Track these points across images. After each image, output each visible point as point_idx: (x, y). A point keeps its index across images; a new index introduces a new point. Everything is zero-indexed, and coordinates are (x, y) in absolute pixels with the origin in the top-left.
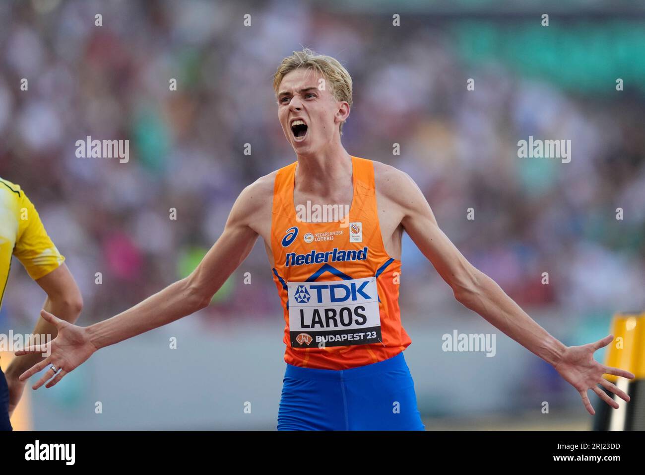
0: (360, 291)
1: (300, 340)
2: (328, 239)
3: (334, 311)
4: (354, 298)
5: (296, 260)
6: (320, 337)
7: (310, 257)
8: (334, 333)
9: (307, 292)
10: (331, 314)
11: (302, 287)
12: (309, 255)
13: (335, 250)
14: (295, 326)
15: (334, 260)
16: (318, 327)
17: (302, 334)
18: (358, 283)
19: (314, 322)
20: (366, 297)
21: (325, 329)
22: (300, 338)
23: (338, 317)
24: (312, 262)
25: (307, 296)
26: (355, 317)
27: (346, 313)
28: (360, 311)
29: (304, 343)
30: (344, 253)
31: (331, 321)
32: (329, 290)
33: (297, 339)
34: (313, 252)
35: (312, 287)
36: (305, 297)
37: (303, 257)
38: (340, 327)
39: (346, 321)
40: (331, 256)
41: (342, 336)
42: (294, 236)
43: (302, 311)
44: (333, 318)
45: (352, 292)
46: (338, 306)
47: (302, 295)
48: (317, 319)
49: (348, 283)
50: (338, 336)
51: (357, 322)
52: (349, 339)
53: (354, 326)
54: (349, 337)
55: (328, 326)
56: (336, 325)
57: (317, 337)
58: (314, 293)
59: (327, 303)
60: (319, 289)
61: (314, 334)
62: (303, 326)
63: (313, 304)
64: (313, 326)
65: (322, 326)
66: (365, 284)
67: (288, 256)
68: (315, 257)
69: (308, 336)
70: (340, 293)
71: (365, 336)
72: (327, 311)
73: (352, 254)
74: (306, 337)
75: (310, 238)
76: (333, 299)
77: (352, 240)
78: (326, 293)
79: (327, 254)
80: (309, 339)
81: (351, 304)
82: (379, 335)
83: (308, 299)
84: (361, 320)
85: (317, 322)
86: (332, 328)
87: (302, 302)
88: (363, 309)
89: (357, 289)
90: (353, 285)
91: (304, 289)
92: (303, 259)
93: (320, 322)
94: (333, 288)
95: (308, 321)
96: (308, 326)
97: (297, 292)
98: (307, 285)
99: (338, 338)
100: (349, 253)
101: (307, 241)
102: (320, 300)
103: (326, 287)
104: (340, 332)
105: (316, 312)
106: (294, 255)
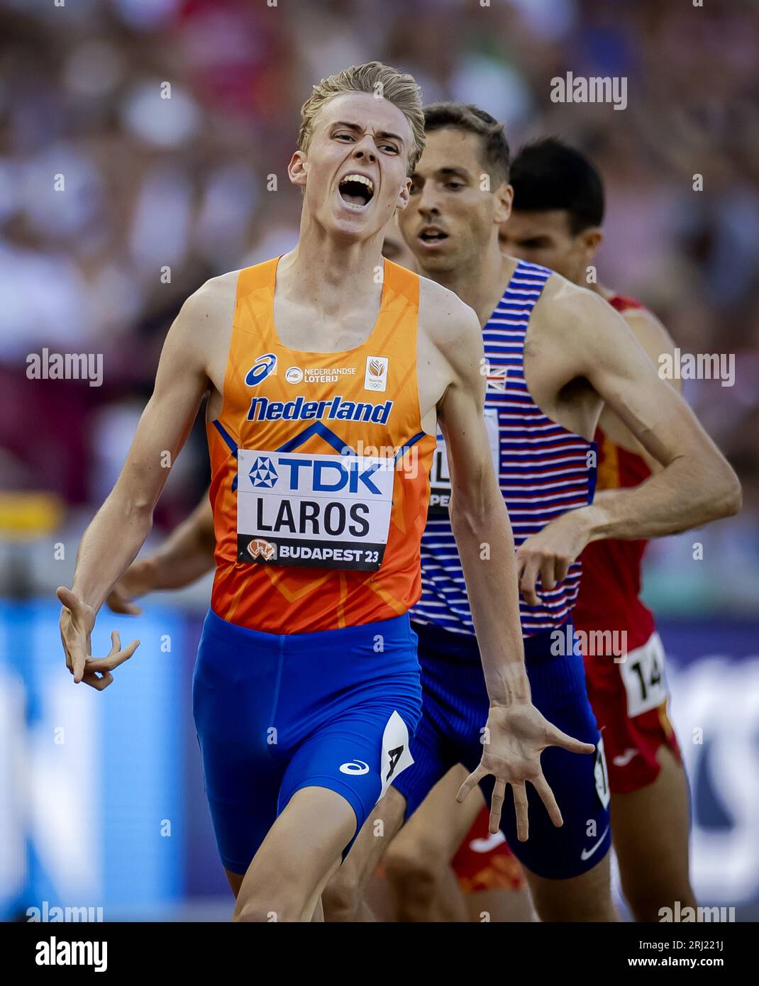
0: (365, 478)
1: (254, 550)
2: (328, 379)
3: (316, 507)
4: (354, 489)
5: (268, 411)
6: (287, 548)
7: (293, 409)
8: (312, 545)
9: (272, 468)
10: (310, 511)
11: (264, 459)
12: (292, 404)
13: (337, 400)
14: (246, 525)
15: (332, 416)
16: (285, 532)
17: (258, 540)
19: (280, 522)
20: (374, 490)
21: (297, 535)
22: (255, 546)
23: (321, 518)
24: (295, 416)
25: (272, 476)
26: (349, 522)
27: (335, 512)
28: (360, 512)
29: (261, 555)
30: (352, 406)
31: (309, 524)
32: (311, 469)
33: (249, 547)
34: (300, 401)
35: (282, 462)
36: (268, 477)
37: (280, 406)
38: (323, 536)
40: (328, 409)
41: (325, 551)
42: (268, 370)
43: (260, 501)
44: (313, 518)
45: (351, 478)
46: (323, 499)
47: (263, 473)
49: (346, 461)
50: (317, 550)
51: (352, 529)
52: (335, 558)
53: (346, 536)
54: (335, 554)
55: (303, 530)
56: (316, 531)
57: (282, 547)
58: (284, 472)
59: (305, 490)
60: (295, 465)
61: (277, 543)
62: (260, 527)
63: (282, 490)
64: (277, 529)
65: (292, 530)
66: (374, 468)
67: (255, 402)
68: (300, 408)
69: (268, 544)
70: (330, 476)
71: (362, 557)
72: (304, 505)
73: (364, 410)
74: (265, 546)
75: (295, 376)
76: (317, 486)
77: (367, 386)
78: (306, 474)
79: (322, 405)
80: (270, 551)
81: (346, 497)
83: (274, 481)
84: (359, 528)
85: (285, 523)
86: (309, 535)
87: (263, 485)
88: (366, 510)
89: (360, 474)
90: (355, 466)
91: (267, 463)
93: (290, 523)
94: (319, 465)
95: (269, 519)
96: (269, 528)
97: (255, 468)
98: (274, 456)
99: (316, 554)
100: (360, 407)
101: (289, 379)
102: (294, 485)
103: (307, 463)
104: (322, 545)
105: (285, 504)
106: (265, 401)
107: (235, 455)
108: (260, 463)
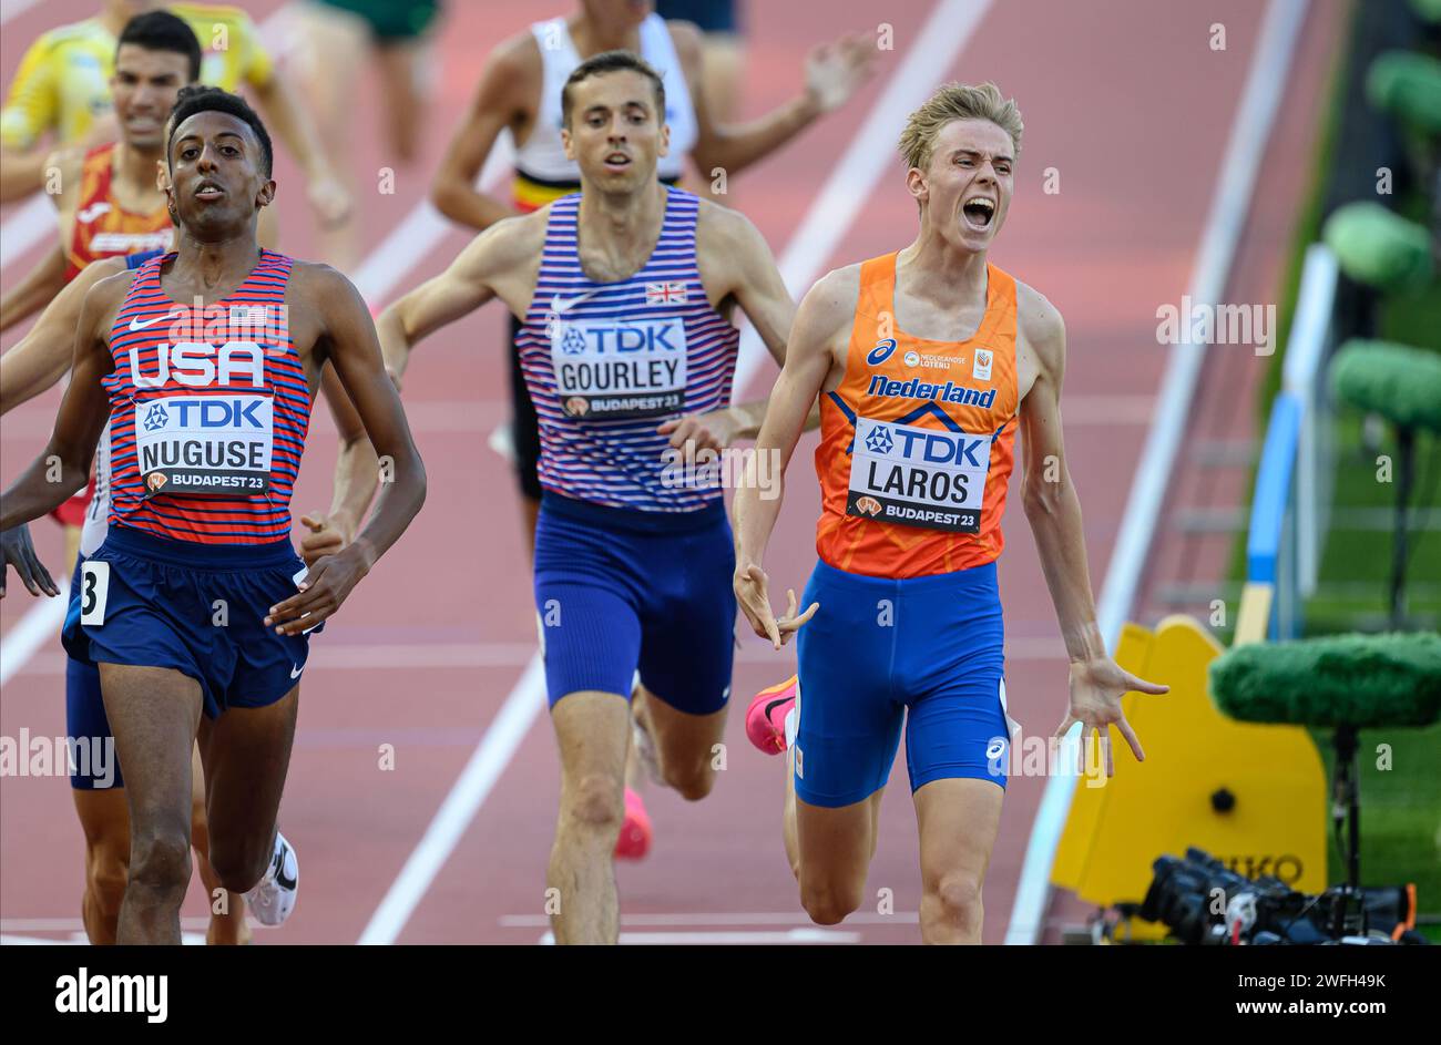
0: (968, 453)
1: (865, 506)
2: (941, 366)
3: (925, 475)
4: (958, 462)
5: (887, 388)
6: (894, 508)
7: (909, 387)
8: (917, 507)
9: (888, 437)
10: (919, 478)
11: (882, 428)
12: (909, 384)
13: (950, 385)
14: (858, 483)
15: (945, 398)
16: (893, 494)
17: (867, 498)
18: (969, 439)
19: (890, 484)
20: (975, 463)
21: (905, 498)
22: (863, 503)
23: (928, 485)
24: (911, 395)
25: (888, 443)
26: (952, 490)
27: (941, 480)
28: (961, 482)
29: (868, 512)
30: (962, 391)
31: (917, 489)
32: (924, 442)
33: (858, 503)
34: (916, 381)
35: (899, 432)
36: (883, 444)
37: (899, 385)
38: (928, 500)
39: (939, 493)
40: (941, 392)
41: (928, 513)
42: (889, 352)
43: (874, 464)
44: (921, 484)
45: (957, 452)
46: (932, 469)
47: (880, 440)
48: (895, 481)
49: (955, 437)
50: (921, 512)
51: (953, 496)
52: (936, 521)
53: (948, 502)
54: (937, 517)
55: (910, 493)
56: (922, 495)
57: (889, 507)
58: (900, 441)
59: (917, 459)
60: (910, 436)
61: (885, 502)
62: (871, 486)
63: (895, 456)
64: (887, 490)
65: (901, 492)
66: (977, 443)
67: (876, 378)
68: (915, 388)
69: (876, 502)
70: (940, 449)
71: (960, 520)
72: (914, 472)
73: (973, 395)
74: (873, 504)
75: (912, 360)
76: (928, 457)
77: (976, 375)
78: (919, 446)
79: (936, 388)
80: (876, 508)
81: (951, 469)
82: (977, 522)
83: (889, 448)
84: (959, 495)
85: (895, 486)
86: (916, 498)
87: (878, 450)
88: (966, 480)
89: (965, 448)
90: (961, 442)
91: (884, 432)
92: (898, 387)
93: (900, 486)
94: (931, 439)
95: (881, 481)
96: (879, 489)
97: (872, 434)
98: (892, 427)
99: (920, 515)
100: (970, 392)
101: (908, 362)
102: (907, 453)
103: (921, 436)
104: (926, 508)
105: (897, 469)
106: (885, 380)
107: (853, 422)
108: (878, 431)
